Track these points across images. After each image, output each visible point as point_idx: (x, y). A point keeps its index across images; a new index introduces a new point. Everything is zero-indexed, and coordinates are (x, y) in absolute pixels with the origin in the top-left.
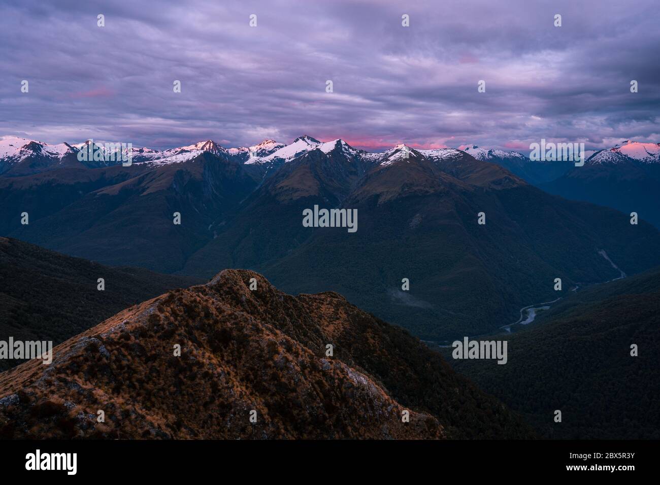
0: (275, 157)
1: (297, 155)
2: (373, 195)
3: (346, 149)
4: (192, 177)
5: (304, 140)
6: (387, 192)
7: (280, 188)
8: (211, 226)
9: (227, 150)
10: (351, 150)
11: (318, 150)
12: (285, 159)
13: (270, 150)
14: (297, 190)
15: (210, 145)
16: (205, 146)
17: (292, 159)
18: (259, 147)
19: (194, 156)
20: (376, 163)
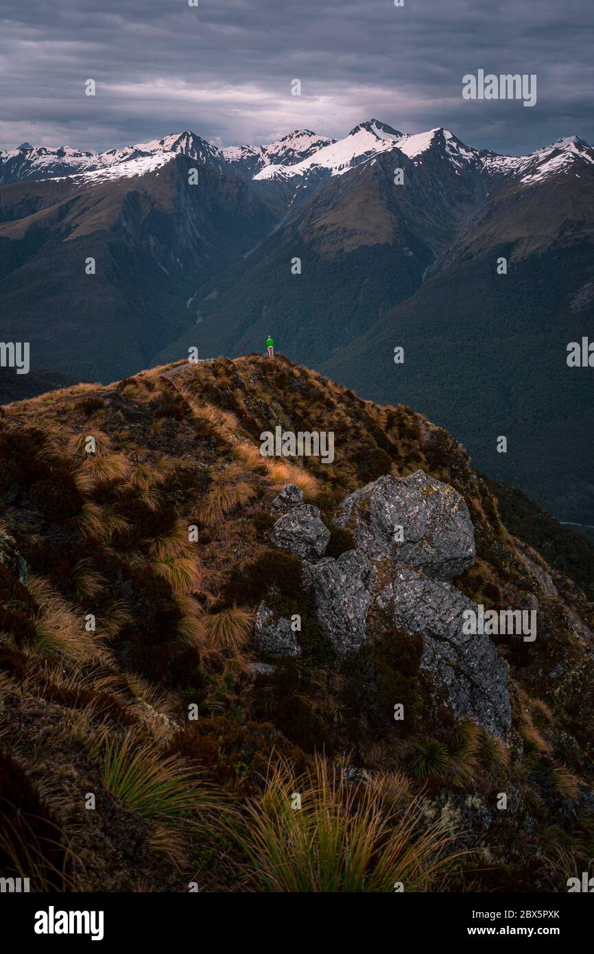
0: (312, 165)
1: (355, 161)
2: (500, 244)
3: (452, 149)
4: (156, 206)
5: (369, 129)
6: (530, 237)
7: (320, 229)
8: (191, 299)
9: (219, 150)
10: (462, 151)
11: (397, 151)
12: (331, 170)
13: (303, 150)
14: (353, 233)
15: (188, 140)
16: (177, 143)
17: (346, 170)
18: (281, 145)
19: (160, 165)
20: (512, 177)
